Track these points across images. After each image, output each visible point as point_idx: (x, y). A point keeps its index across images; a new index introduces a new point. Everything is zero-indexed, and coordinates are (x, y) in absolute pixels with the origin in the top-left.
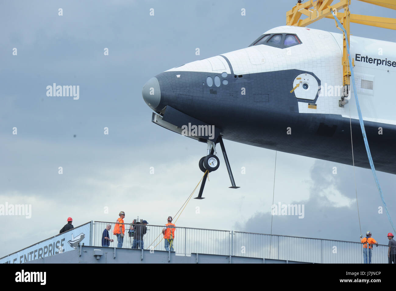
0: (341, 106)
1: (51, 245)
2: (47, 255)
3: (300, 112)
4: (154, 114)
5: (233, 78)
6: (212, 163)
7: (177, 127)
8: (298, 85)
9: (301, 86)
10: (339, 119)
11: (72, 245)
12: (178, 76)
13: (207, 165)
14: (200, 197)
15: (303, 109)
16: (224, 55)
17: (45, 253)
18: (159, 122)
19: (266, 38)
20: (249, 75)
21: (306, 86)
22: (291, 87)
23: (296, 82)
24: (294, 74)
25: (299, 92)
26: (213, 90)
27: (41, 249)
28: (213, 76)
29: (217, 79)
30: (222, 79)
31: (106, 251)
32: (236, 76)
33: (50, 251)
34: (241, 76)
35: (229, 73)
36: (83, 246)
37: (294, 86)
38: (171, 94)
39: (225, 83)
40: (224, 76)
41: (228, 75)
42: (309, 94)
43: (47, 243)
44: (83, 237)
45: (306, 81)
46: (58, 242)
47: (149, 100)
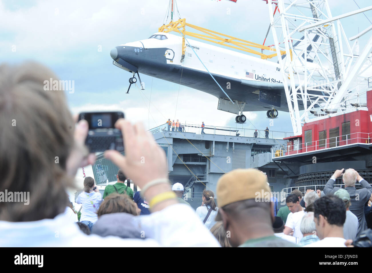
0: (181, 62)
1: (155, 130)
2: (154, 133)
3: (167, 63)
4: (113, 61)
5: (144, 49)
6: (134, 80)
7: (122, 66)
8: (167, 54)
9: (168, 54)
10: (181, 66)
11: (162, 130)
12: (124, 48)
13: (132, 81)
14: (128, 92)
15: (168, 62)
16: (141, 41)
17: (154, 132)
18: (115, 64)
19: (155, 36)
20: (150, 49)
21: (169, 54)
22: (164, 54)
23: (166, 52)
24: (165, 49)
25: (167, 56)
26: (137, 54)
27: (152, 131)
28: (137, 48)
29: (138, 50)
30: (140, 50)
31: (173, 132)
32: (145, 49)
33: (155, 132)
34: (147, 49)
35: (143, 47)
36: (165, 131)
37: (165, 53)
38: (122, 54)
39: (141, 51)
40: (141, 48)
41: (142, 48)
42: (171, 57)
43: (154, 129)
44: (165, 128)
45: (169, 52)
46: (158, 129)
47: (112, 56)
